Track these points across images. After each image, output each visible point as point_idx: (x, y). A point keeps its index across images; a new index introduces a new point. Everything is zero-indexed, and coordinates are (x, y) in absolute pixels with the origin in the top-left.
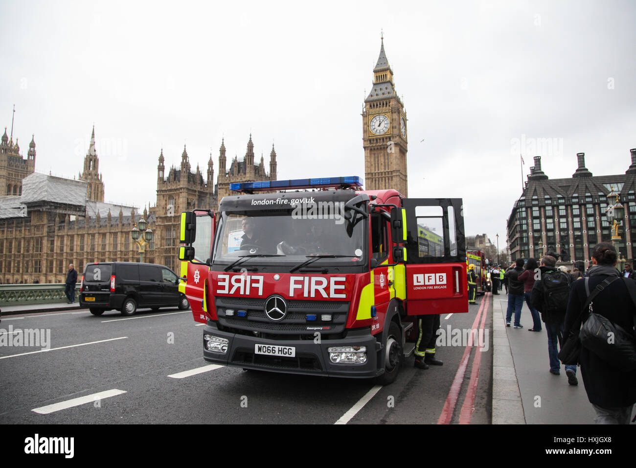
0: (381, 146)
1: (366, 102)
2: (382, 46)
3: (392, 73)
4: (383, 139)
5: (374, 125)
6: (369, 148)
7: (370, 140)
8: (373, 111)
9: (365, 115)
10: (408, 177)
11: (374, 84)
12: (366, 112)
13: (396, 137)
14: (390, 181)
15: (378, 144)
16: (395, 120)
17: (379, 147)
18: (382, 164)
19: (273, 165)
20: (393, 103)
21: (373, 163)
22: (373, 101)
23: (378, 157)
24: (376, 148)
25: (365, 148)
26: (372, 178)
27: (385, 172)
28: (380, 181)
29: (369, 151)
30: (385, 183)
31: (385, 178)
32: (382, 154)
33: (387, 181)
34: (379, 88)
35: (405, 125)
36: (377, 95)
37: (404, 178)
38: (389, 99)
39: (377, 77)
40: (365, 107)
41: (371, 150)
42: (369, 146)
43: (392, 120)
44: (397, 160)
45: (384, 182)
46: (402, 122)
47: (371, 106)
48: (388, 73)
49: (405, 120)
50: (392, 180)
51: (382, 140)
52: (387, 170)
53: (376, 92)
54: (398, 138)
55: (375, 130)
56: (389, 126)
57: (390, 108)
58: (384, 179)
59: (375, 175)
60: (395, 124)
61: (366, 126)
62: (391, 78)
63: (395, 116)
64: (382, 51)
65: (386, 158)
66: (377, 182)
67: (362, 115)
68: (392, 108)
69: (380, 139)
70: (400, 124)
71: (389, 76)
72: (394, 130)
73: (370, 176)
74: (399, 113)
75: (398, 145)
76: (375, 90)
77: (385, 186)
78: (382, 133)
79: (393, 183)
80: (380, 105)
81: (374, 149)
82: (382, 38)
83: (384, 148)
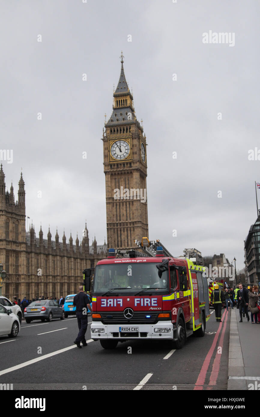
0: (121, 171)
1: (106, 126)
2: (122, 70)
3: (132, 98)
4: (124, 164)
5: (115, 151)
6: (110, 173)
7: (111, 165)
8: (113, 136)
9: (105, 140)
11: (114, 109)
12: (106, 137)
13: (136, 163)
14: (131, 206)
15: (118, 170)
16: (136, 146)
17: (120, 172)
19: (22, 193)
20: (133, 129)
21: (114, 188)
22: (113, 126)
23: (119, 182)
24: (117, 173)
25: (105, 173)
26: (113, 203)
28: (121, 206)
29: (110, 176)
30: (126, 208)
31: (126, 202)
32: (123, 179)
33: (128, 205)
34: (119, 114)
35: (145, 150)
36: (117, 120)
38: (130, 124)
39: (117, 101)
40: (105, 132)
41: (112, 175)
42: (110, 171)
43: (133, 146)
44: (137, 185)
45: (125, 206)
46: (142, 147)
47: (111, 131)
48: (128, 98)
49: (145, 145)
50: (133, 205)
51: (122, 166)
53: (117, 118)
54: (138, 163)
55: (116, 155)
56: (129, 152)
57: (131, 134)
58: (124, 204)
59: (116, 200)
60: (135, 150)
61: (106, 151)
62: (131, 103)
63: (136, 142)
64: (122, 76)
65: (127, 183)
66: (118, 207)
67: (103, 140)
68: (132, 134)
69: (121, 164)
70: (140, 150)
71: (129, 102)
72: (135, 155)
73: (111, 201)
74: (139, 139)
75: (137, 170)
76: (116, 115)
77: (126, 210)
78: (123, 158)
79: (134, 208)
80: (121, 130)
81: (115, 174)
82: (122, 62)
83: (125, 173)
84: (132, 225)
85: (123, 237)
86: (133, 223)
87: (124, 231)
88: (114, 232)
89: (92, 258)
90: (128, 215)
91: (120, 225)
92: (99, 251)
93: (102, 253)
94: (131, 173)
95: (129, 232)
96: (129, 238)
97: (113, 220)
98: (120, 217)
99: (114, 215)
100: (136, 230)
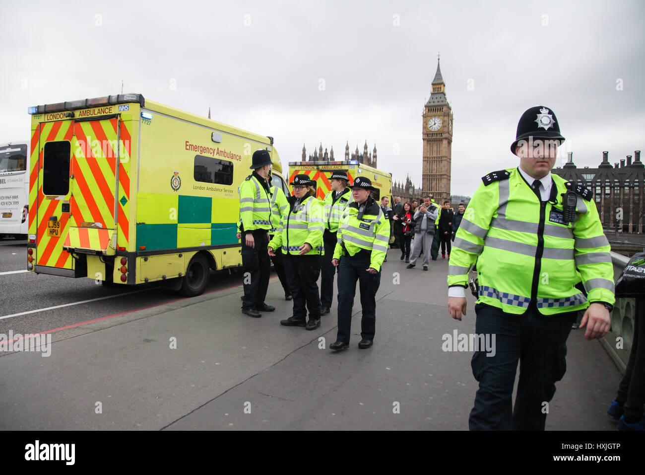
0: (435, 139)
1: (426, 106)
2: (439, 65)
3: (444, 86)
4: (437, 134)
5: (431, 124)
7: (428, 135)
8: (430, 114)
9: (424, 116)
10: (452, 160)
11: (432, 94)
12: (425, 114)
13: (445, 133)
15: (433, 137)
16: (446, 121)
17: (433, 140)
18: (435, 151)
19: (375, 157)
20: (445, 109)
21: (429, 150)
22: (431, 106)
23: (432, 146)
25: (423, 139)
26: (428, 161)
27: (437, 157)
28: (433, 163)
29: (426, 142)
31: (437, 161)
32: (435, 144)
33: (438, 163)
34: (435, 97)
35: (452, 124)
36: (434, 102)
37: (449, 160)
38: (442, 106)
39: (434, 88)
40: (425, 111)
41: (428, 141)
42: (427, 139)
43: (444, 121)
44: (445, 149)
45: (436, 163)
46: (450, 121)
47: (429, 110)
48: (442, 86)
49: (452, 120)
50: (441, 162)
52: (438, 156)
53: (433, 100)
54: (447, 133)
55: (432, 127)
56: (441, 125)
57: (443, 113)
59: (430, 158)
60: (446, 124)
61: (425, 124)
62: (444, 89)
63: (446, 118)
64: (439, 69)
65: (438, 147)
67: (423, 116)
69: (434, 134)
70: (449, 124)
71: (442, 89)
72: (445, 128)
73: (426, 159)
74: (449, 116)
75: (446, 138)
76: (432, 98)
77: (437, 166)
78: (436, 130)
79: (442, 165)
80: (436, 110)
81: (430, 141)
82: (439, 59)
83: (437, 140)
84: (440, 177)
85: (433, 184)
86: (441, 175)
87: (434, 180)
88: (427, 180)
89: (411, 197)
90: (438, 170)
91: (432, 176)
92: (416, 193)
93: (418, 194)
94: (442, 140)
95: (438, 181)
96: (438, 185)
97: (427, 173)
98: (432, 170)
99: (427, 169)
100: (442, 180)
